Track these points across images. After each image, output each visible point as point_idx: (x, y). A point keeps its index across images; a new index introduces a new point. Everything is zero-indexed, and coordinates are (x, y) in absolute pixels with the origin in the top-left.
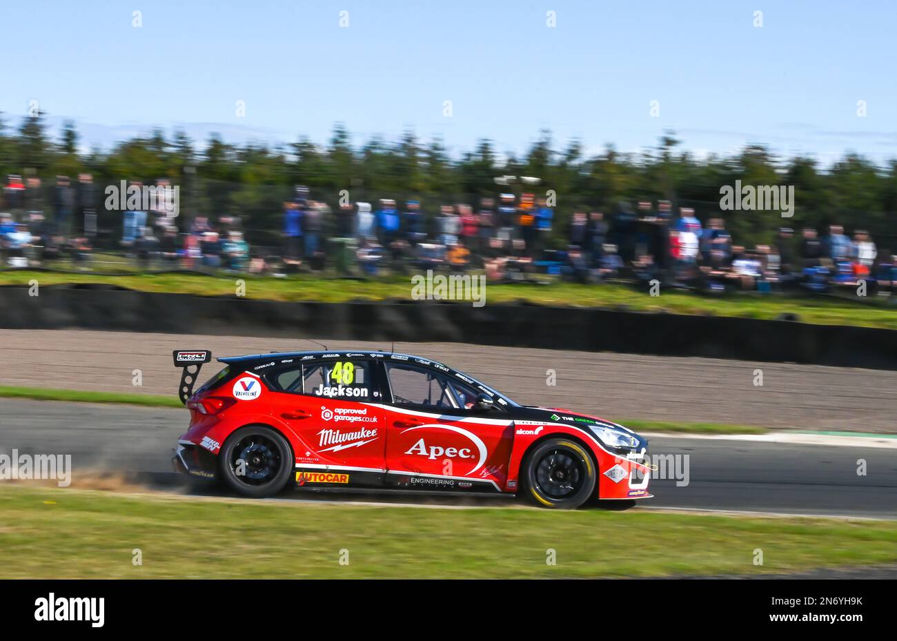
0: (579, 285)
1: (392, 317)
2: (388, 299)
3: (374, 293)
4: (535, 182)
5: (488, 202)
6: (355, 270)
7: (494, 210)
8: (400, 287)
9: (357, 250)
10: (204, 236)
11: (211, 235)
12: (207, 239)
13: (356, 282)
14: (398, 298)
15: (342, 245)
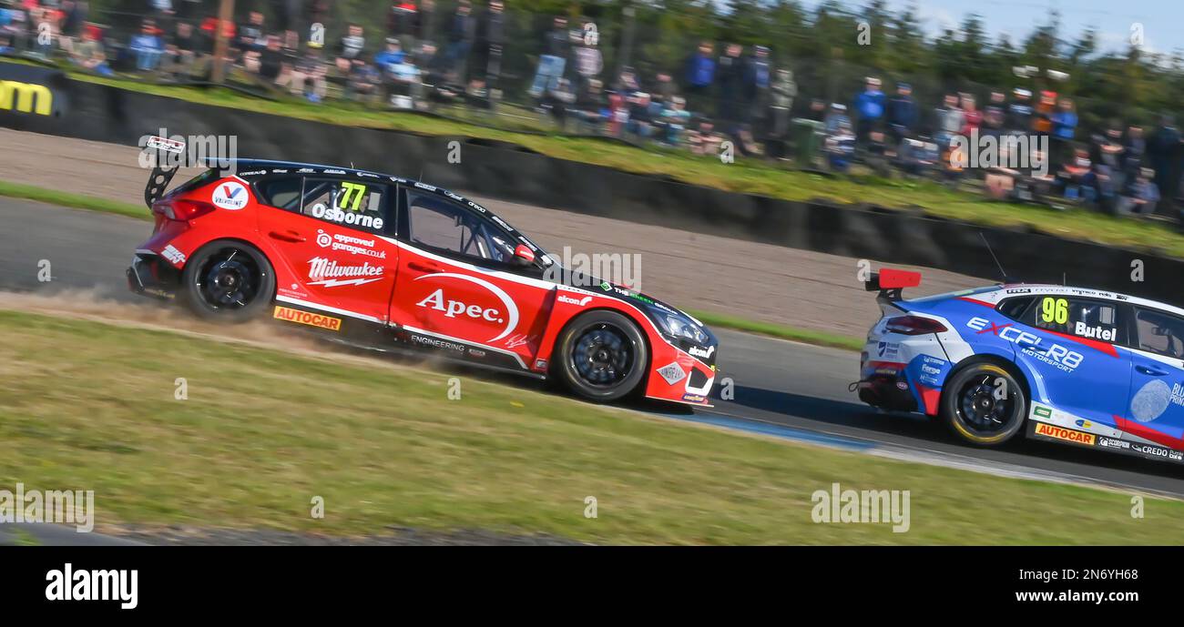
0: (1102, 215)
1: (861, 227)
2: (858, 204)
3: (842, 193)
4: (1062, 79)
5: (998, 96)
6: (820, 162)
7: (1004, 107)
8: (874, 190)
9: (826, 137)
10: (637, 97)
11: (642, 97)
12: (638, 101)
13: (819, 178)
14: (870, 204)
15: (809, 128)
